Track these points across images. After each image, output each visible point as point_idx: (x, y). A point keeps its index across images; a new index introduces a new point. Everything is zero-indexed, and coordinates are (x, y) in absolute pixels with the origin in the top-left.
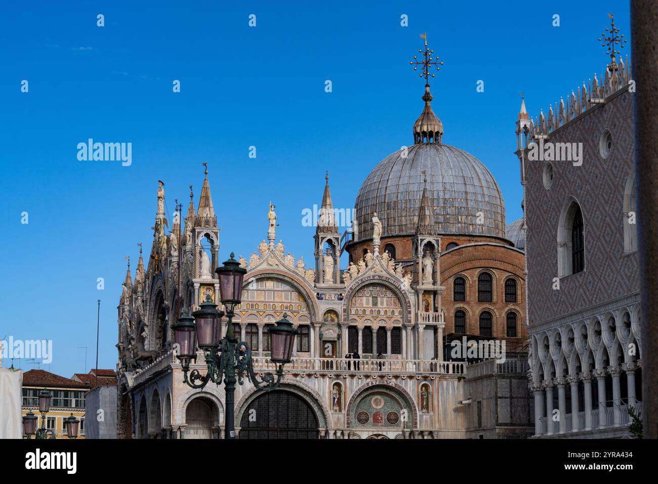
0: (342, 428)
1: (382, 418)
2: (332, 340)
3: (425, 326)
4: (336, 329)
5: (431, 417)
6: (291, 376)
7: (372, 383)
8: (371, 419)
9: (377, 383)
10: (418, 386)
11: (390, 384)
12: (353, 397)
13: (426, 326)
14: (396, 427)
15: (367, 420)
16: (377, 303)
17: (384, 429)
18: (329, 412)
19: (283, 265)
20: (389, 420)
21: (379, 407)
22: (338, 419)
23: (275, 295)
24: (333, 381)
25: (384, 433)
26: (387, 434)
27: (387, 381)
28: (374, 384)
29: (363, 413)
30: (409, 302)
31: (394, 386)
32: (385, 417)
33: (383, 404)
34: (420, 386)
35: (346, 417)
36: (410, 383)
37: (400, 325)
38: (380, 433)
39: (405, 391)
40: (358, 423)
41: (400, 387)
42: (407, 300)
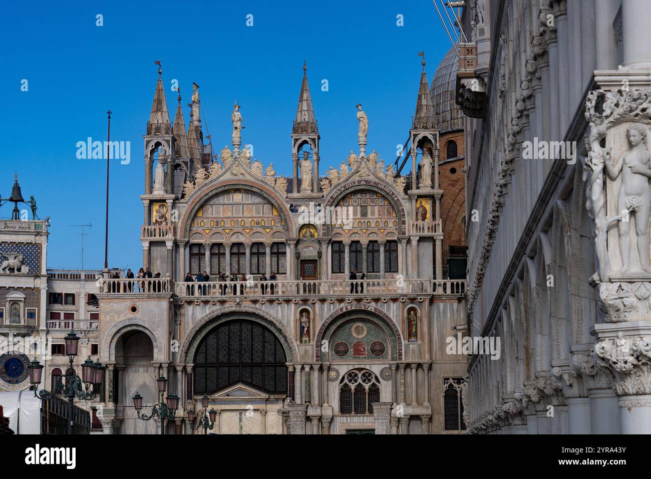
0: (309, 361)
1: (364, 349)
2: (311, 259)
3: (418, 238)
4: (317, 246)
5: (419, 346)
6: (250, 303)
7: (347, 309)
8: (351, 351)
9: (353, 308)
10: (403, 311)
11: (369, 309)
12: (323, 325)
13: (420, 237)
14: (381, 359)
15: (346, 352)
16: (367, 212)
17: (367, 361)
18: (295, 344)
19: (249, 174)
20: (373, 351)
21: (361, 336)
22: (306, 352)
23: (244, 209)
24: (299, 307)
25: (368, 367)
26: (371, 367)
27: (364, 306)
28: (350, 309)
29: (342, 343)
30: (403, 210)
31: (373, 310)
32: (368, 348)
33: (365, 333)
34: (406, 310)
35: (315, 349)
36: (394, 306)
37: (395, 238)
38: (363, 366)
39: (387, 317)
40: (335, 356)
41: (381, 312)
42: (401, 208)
